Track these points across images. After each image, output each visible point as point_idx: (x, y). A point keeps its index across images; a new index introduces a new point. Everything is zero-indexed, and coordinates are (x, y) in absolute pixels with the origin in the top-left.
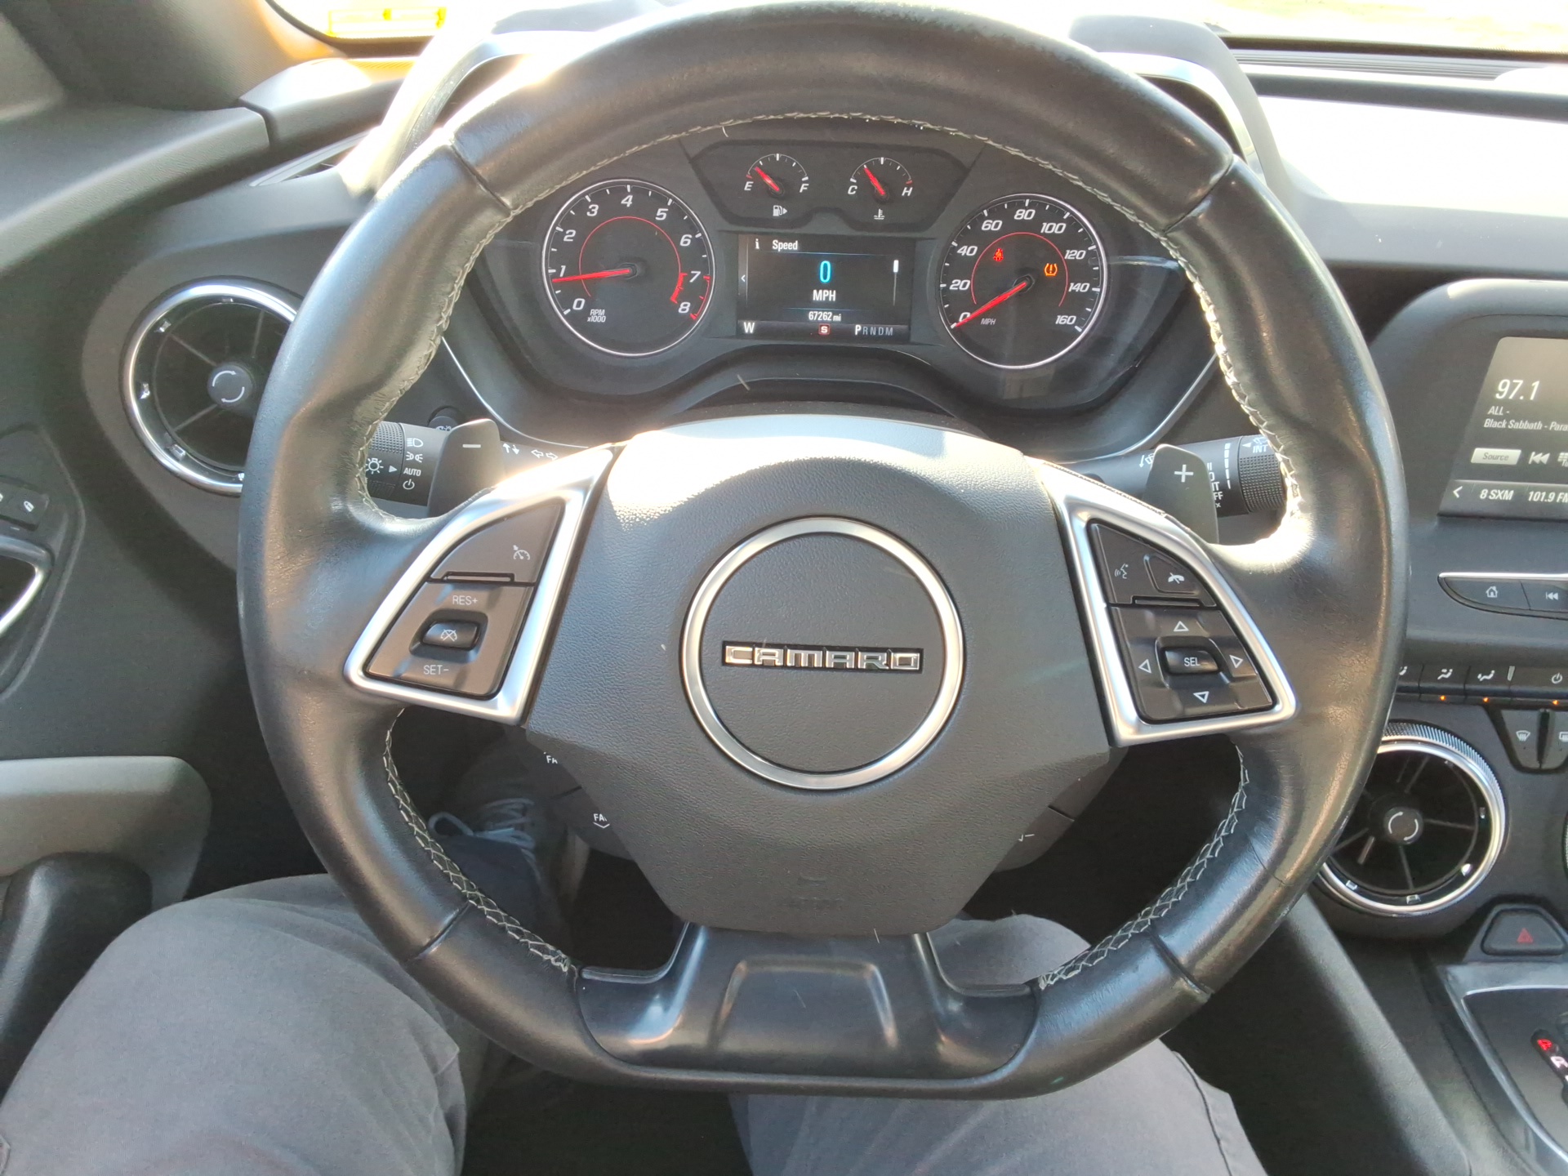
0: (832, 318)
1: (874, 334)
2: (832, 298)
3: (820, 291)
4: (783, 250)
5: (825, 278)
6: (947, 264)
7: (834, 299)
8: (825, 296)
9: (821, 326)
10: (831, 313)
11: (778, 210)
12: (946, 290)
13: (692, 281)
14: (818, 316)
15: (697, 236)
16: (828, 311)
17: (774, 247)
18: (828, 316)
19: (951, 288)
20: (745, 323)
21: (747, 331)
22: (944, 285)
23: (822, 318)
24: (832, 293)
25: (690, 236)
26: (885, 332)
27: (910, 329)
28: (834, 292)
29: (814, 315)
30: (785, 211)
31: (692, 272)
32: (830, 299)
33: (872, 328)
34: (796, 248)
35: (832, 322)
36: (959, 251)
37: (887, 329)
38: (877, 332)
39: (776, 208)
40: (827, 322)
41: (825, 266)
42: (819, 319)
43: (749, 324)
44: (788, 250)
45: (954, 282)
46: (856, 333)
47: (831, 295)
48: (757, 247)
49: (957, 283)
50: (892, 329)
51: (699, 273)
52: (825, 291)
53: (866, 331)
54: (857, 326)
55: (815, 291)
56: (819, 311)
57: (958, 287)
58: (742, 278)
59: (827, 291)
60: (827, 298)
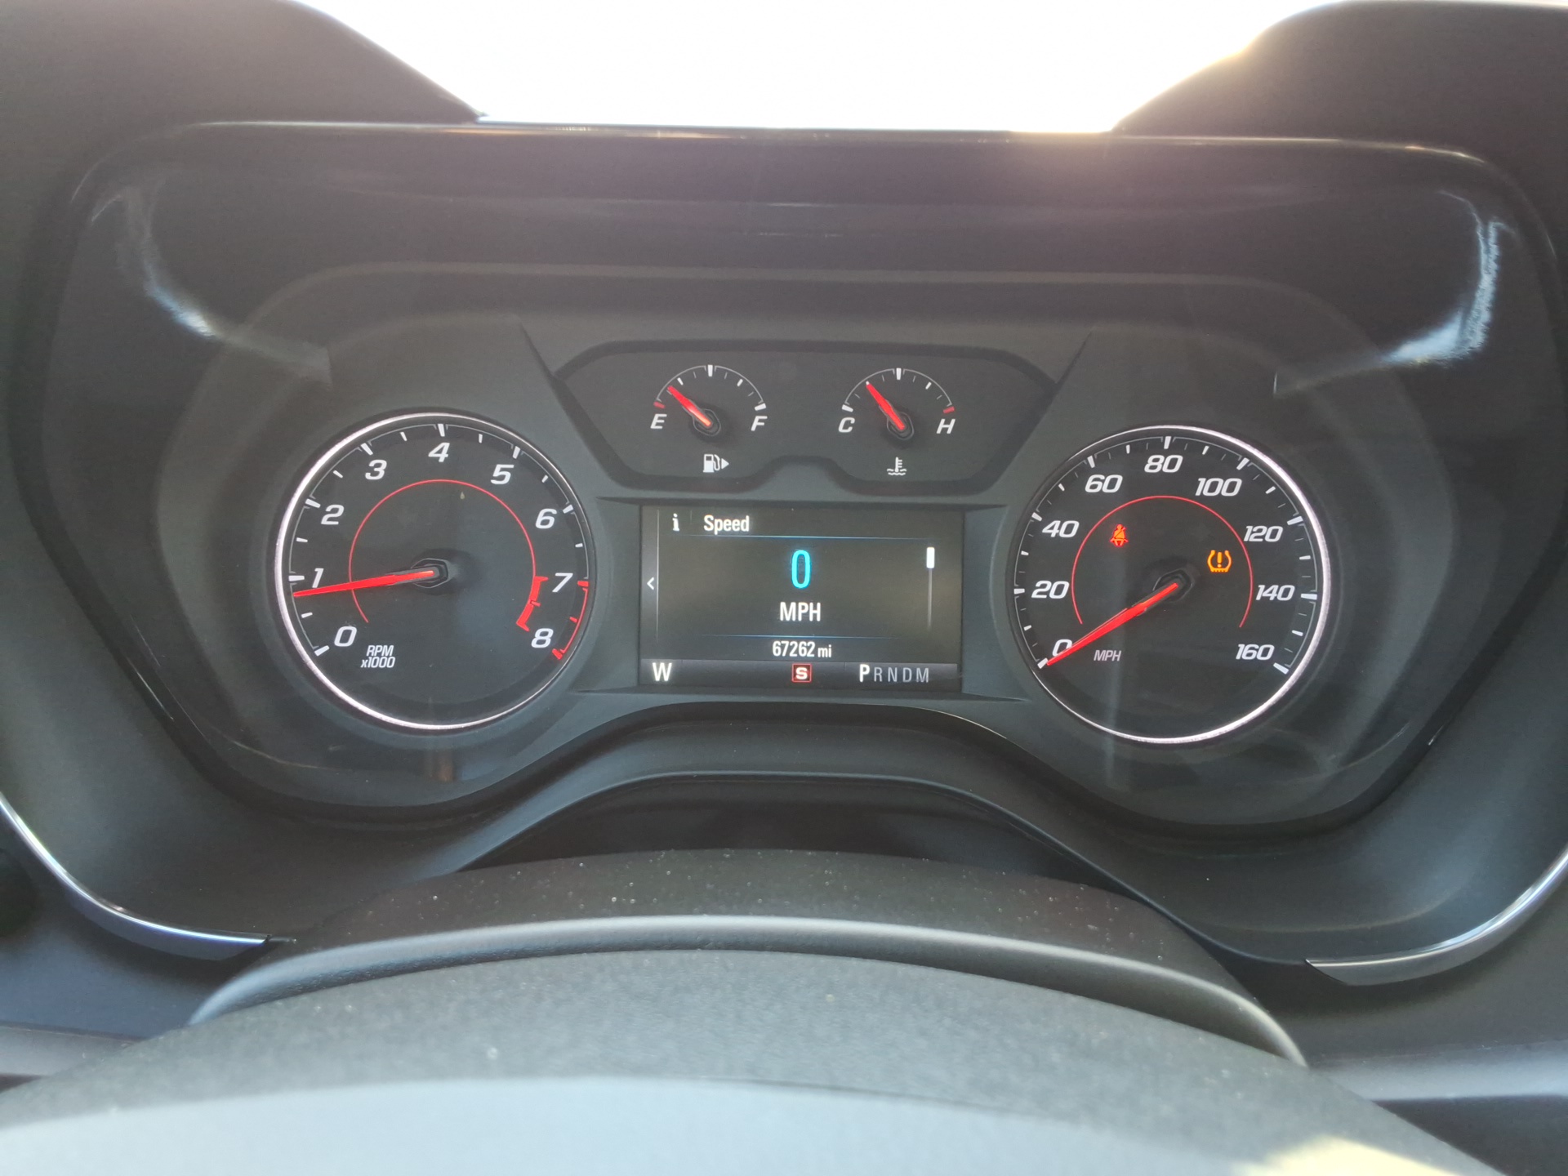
0: (815, 652)
1: (895, 680)
2: (815, 615)
3: (793, 605)
4: (723, 532)
5: (801, 580)
6: (1024, 553)
7: (819, 619)
8: (801, 612)
9: (796, 667)
10: (813, 644)
11: (713, 461)
12: (1025, 597)
13: (556, 590)
14: (790, 648)
15: (566, 511)
16: (807, 640)
17: (706, 528)
18: (808, 648)
19: (1035, 595)
20: (654, 665)
21: (657, 678)
22: (1022, 591)
23: (797, 652)
24: (815, 608)
25: (554, 512)
26: (914, 676)
27: (960, 669)
28: (819, 605)
29: (783, 647)
30: (725, 464)
31: (557, 574)
32: (811, 619)
33: (890, 669)
34: (747, 529)
35: (816, 659)
36: (1045, 530)
37: (918, 670)
38: (900, 676)
39: (709, 459)
40: (806, 659)
41: (801, 559)
42: (792, 654)
43: (662, 665)
44: (732, 532)
45: (1038, 584)
46: (861, 680)
47: (812, 612)
48: (676, 528)
49: (1043, 586)
50: (927, 670)
51: (569, 576)
52: (801, 604)
53: (878, 674)
54: (862, 666)
55: (783, 605)
56: (790, 640)
57: (1047, 593)
58: (649, 584)
59: (805, 604)
60: (806, 616)
